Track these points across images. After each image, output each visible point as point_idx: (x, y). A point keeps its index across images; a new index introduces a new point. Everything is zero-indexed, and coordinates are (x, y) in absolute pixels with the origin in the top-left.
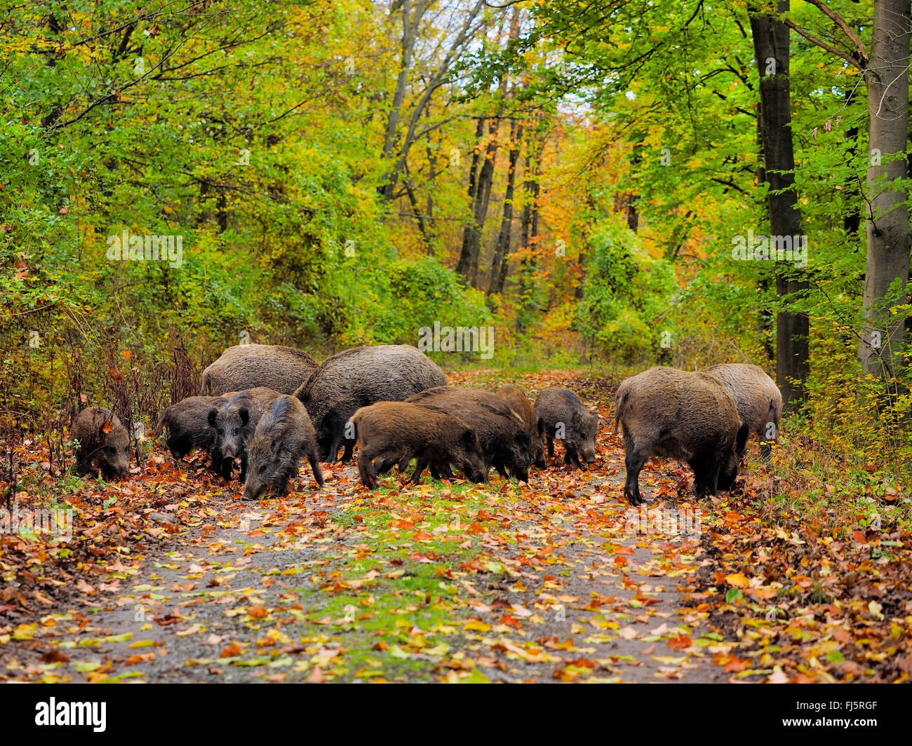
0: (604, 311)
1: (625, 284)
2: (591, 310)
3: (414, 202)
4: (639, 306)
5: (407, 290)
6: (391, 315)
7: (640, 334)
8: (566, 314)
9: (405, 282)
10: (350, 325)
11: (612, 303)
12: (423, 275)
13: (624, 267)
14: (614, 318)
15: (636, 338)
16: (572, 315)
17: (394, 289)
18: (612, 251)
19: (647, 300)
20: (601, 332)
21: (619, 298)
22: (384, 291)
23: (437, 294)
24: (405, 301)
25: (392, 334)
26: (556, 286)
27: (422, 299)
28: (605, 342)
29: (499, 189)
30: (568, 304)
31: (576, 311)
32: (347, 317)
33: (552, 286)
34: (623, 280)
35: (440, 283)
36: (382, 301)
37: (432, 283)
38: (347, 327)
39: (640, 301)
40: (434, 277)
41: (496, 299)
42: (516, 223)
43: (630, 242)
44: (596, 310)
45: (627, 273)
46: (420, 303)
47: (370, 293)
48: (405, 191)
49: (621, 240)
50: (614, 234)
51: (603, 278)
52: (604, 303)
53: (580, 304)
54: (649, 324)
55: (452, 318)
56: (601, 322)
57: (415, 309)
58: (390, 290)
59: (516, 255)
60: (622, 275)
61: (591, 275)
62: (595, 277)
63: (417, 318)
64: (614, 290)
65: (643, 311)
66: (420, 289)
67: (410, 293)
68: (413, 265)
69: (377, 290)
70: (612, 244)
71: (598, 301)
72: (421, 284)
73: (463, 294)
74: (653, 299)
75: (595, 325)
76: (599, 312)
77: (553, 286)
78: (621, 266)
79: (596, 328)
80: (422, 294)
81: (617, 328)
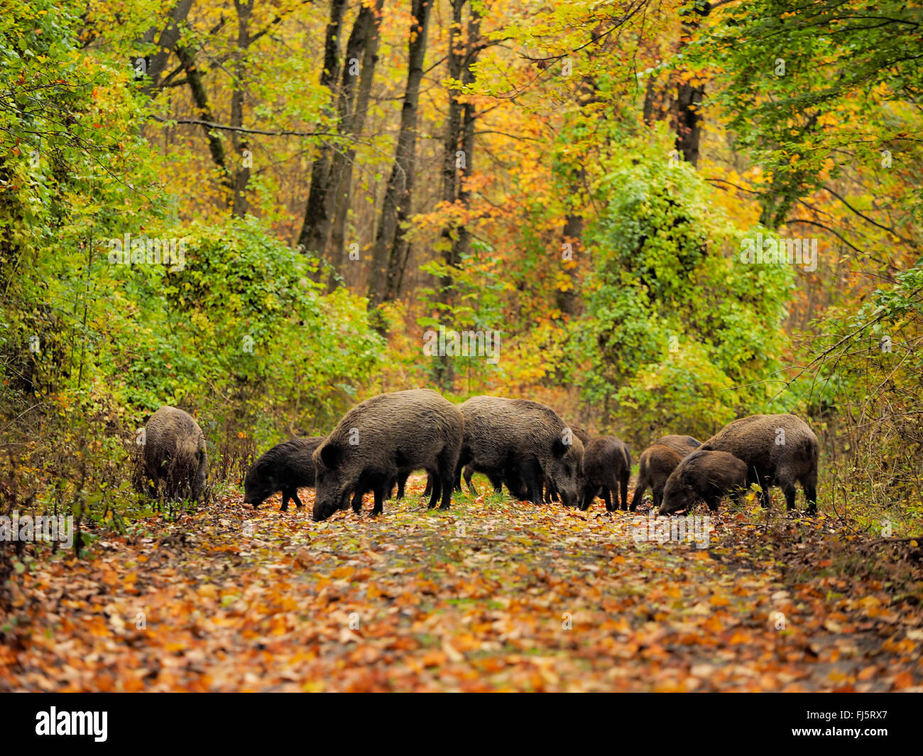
0: (631, 343)
1: (676, 283)
2: (602, 341)
3: (200, 99)
4: (709, 331)
5: (201, 291)
6: (166, 347)
7: (711, 392)
8: (543, 348)
9: (197, 274)
10: (75, 372)
11: (649, 326)
12: (238, 259)
13: (673, 246)
14: (653, 359)
15: (702, 402)
16: (556, 351)
17: (173, 290)
18: (645, 210)
19: (727, 319)
20: (624, 390)
21: (663, 315)
22: (150, 293)
23: (271, 302)
24: (197, 317)
25: (169, 392)
26: (521, 287)
27: (236, 313)
28: (634, 413)
29: (390, 74)
30: (547, 327)
31: (565, 343)
32: (68, 350)
33: (510, 287)
34: (670, 275)
35: (276, 276)
36: (145, 317)
37: (260, 277)
38: (67, 375)
39: (710, 320)
40: (263, 263)
41: (393, 313)
42: (428, 149)
43: (687, 190)
44: (613, 341)
45: (681, 259)
46: (230, 320)
47: (118, 296)
48: (182, 75)
49: (669, 185)
50: (653, 172)
51: (629, 268)
52: (631, 325)
53: (574, 326)
54: (729, 372)
55: (299, 358)
56: (625, 366)
57: (219, 335)
58: (166, 291)
59: (432, 217)
60: (670, 265)
61: (602, 263)
62: (609, 267)
63: (223, 357)
64: (652, 297)
65: (717, 343)
66: (230, 288)
67: (209, 300)
68: (215, 234)
69: (134, 290)
70: (644, 196)
71: (617, 322)
72: (234, 279)
73: (323, 301)
74: (740, 316)
75: (610, 373)
76: (619, 346)
77: (513, 288)
78: (666, 244)
79: (612, 381)
80: (236, 300)
81: (661, 382)
